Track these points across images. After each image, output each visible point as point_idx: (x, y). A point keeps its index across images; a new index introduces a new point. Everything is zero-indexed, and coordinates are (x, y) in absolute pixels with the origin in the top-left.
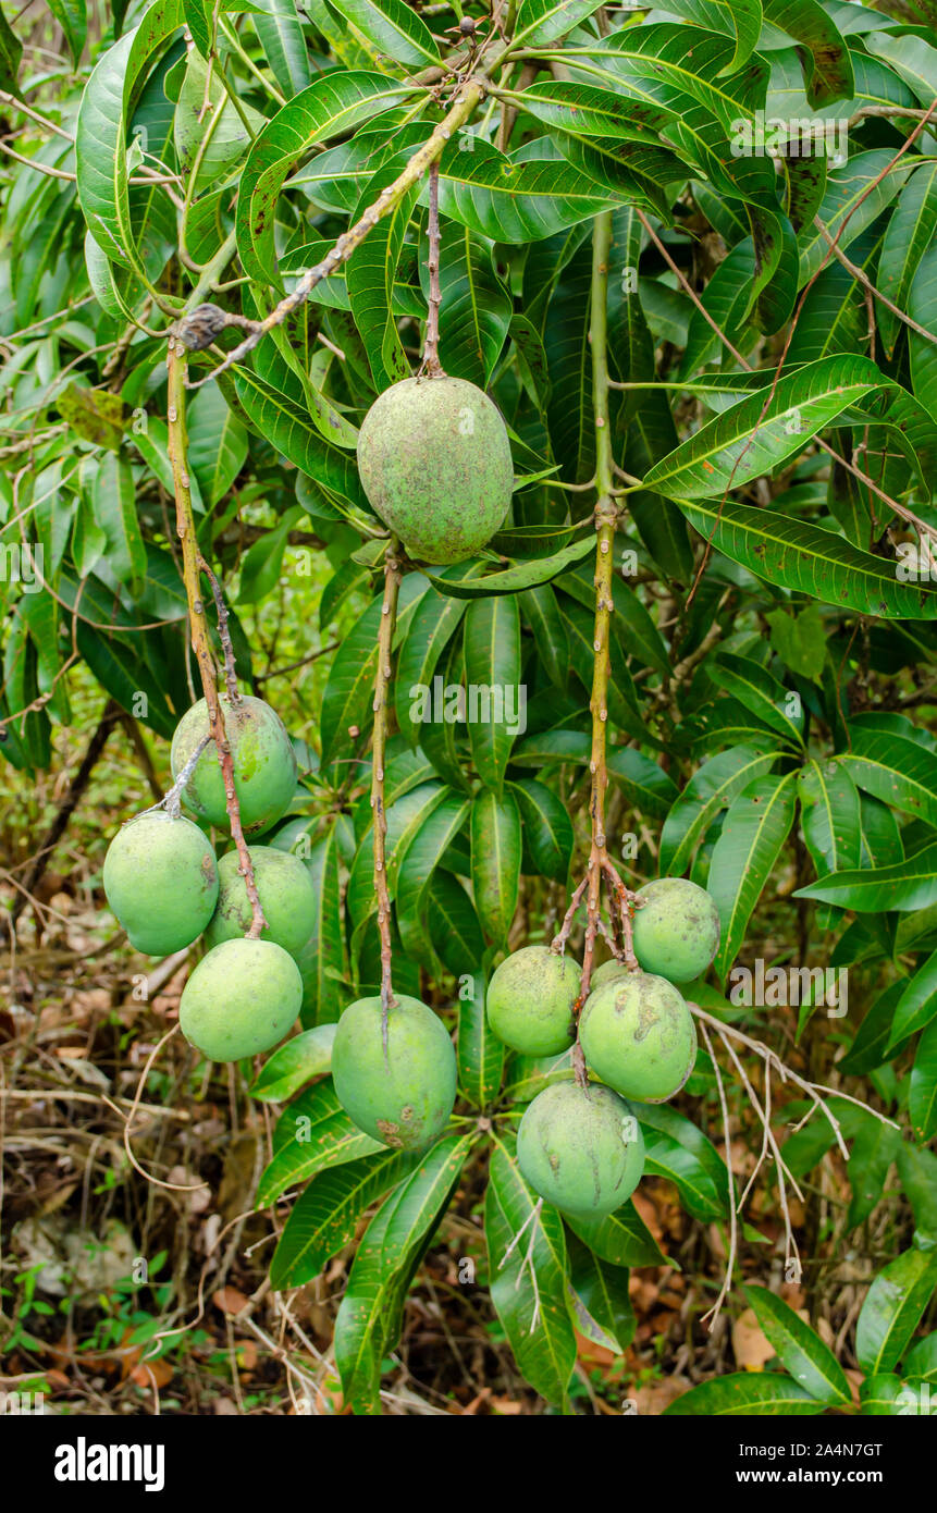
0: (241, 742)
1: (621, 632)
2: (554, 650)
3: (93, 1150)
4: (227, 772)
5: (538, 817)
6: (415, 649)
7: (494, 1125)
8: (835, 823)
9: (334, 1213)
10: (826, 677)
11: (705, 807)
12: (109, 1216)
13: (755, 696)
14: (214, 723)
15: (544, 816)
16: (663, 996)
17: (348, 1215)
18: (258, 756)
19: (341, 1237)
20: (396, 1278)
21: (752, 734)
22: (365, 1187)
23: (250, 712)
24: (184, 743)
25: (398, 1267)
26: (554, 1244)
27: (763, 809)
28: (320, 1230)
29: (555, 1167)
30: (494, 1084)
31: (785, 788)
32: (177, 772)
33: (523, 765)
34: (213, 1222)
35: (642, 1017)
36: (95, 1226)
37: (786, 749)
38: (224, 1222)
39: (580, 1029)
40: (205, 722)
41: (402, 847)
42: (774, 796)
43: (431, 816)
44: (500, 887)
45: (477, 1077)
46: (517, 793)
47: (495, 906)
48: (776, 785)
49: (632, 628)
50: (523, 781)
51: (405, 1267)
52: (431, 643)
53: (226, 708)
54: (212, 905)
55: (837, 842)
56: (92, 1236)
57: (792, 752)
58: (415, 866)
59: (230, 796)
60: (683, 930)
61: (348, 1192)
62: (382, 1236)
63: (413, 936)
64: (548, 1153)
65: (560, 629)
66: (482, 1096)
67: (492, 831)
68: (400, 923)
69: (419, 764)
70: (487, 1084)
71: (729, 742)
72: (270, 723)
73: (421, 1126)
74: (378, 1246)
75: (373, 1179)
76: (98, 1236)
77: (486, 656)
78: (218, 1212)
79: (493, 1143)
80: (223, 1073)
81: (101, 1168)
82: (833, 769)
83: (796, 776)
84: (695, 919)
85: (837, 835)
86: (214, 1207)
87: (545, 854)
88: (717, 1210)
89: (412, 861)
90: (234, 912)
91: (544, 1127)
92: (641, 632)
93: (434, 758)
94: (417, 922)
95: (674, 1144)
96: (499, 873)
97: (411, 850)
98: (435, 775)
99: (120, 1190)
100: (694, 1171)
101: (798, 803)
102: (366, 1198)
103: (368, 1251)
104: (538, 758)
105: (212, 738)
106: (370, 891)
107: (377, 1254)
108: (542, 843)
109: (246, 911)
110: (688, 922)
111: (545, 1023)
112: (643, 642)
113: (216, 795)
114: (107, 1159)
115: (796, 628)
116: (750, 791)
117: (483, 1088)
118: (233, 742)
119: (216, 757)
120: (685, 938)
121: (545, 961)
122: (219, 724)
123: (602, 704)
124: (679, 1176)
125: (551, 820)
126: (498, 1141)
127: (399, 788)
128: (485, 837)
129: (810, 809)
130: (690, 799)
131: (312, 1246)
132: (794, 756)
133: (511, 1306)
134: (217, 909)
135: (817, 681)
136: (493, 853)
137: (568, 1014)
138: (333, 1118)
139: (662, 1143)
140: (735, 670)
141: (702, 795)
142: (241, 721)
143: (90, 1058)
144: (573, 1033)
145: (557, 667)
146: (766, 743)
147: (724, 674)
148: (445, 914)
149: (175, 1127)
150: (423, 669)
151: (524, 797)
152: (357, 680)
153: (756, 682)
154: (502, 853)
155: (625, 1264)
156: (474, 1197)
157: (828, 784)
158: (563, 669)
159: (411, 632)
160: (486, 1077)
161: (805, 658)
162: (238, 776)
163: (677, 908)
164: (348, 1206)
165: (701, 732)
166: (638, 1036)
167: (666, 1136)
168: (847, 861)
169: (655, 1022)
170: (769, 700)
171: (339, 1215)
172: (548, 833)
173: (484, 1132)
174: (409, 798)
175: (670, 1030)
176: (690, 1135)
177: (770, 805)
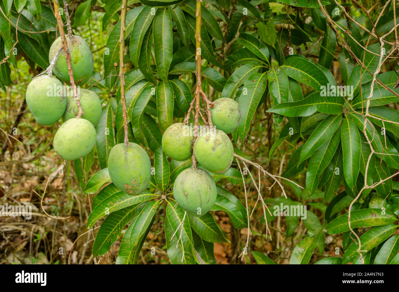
0: (74, 50)
1: (207, 27)
2: (184, 33)
3: (33, 229)
4: (68, 60)
5: (179, 91)
6: (136, 34)
7: (167, 197)
8: (280, 88)
9: (114, 229)
10: (276, 45)
11: (236, 85)
12: (39, 252)
13: (253, 47)
14: (63, 43)
15: (181, 91)
16: (222, 136)
17: (118, 229)
18: (79, 55)
19: (116, 237)
20: (135, 248)
21: (252, 60)
22: (124, 220)
23: (76, 40)
24: (53, 51)
25: (136, 244)
26: (188, 234)
27: (256, 84)
28: (109, 235)
29: (186, 196)
30: (167, 183)
31: (263, 77)
32: (51, 60)
33: (174, 74)
34: (75, 253)
35: (215, 142)
36: (34, 255)
37: (264, 65)
38: (79, 253)
39: (194, 149)
40: (61, 43)
41: (133, 103)
42: (259, 80)
43: (143, 92)
44: (167, 114)
45: (161, 181)
46: (172, 83)
47: (165, 121)
48: (260, 76)
49: (211, 25)
50: (174, 80)
51: (138, 244)
52: (141, 31)
53: (68, 39)
54: (64, 107)
55: (281, 94)
56: (33, 258)
57: (266, 66)
58: (137, 109)
59: (70, 68)
60: (228, 114)
61: (118, 222)
62: (130, 235)
63: (138, 133)
64: (184, 191)
65: (186, 26)
66: (163, 187)
67: (164, 96)
68: (133, 129)
69: (138, 74)
70: (164, 183)
71: (244, 63)
72: (83, 44)
73: (139, 186)
74: (129, 239)
75: (126, 217)
76: (35, 258)
77: (161, 35)
78: (76, 250)
79: (167, 203)
80: (77, 205)
81: (35, 235)
82: (279, 70)
83: (267, 73)
84: (232, 110)
85: (281, 91)
86: (75, 248)
87: (182, 104)
88: (243, 223)
89: (136, 107)
90: (72, 110)
91: (182, 183)
92: (214, 27)
93: (143, 72)
94: (139, 128)
95: (228, 201)
96: (166, 110)
97: (136, 103)
98: (144, 78)
99: (42, 241)
100: (235, 209)
101: (268, 81)
102: (124, 223)
103: (125, 240)
104: (179, 71)
105: (63, 48)
106: (122, 119)
107: (129, 242)
108: (181, 100)
109: (76, 109)
110: (230, 111)
111: (182, 148)
112: (214, 30)
113: (65, 68)
114: (38, 232)
115: (266, 28)
116: (251, 78)
117: (163, 185)
118: (70, 50)
119: (64, 55)
120: (229, 117)
121: (181, 127)
122: (65, 43)
123: (199, 36)
124: (230, 211)
125: (184, 92)
126: (168, 202)
127: (132, 83)
128: (161, 98)
129: (272, 83)
130: (230, 82)
131: (106, 241)
132: (266, 67)
133: (174, 257)
134: (66, 109)
135: (274, 46)
136: (164, 103)
137: (190, 144)
138: (112, 197)
139: (224, 201)
140: (246, 39)
141: (235, 81)
142: (73, 43)
143: (31, 202)
144: (192, 151)
145: (185, 39)
146: (257, 63)
147: (242, 40)
148: (149, 130)
149: (61, 223)
150: (139, 40)
151: (175, 85)
152: (116, 46)
153: (253, 42)
154: (167, 103)
155: (212, 242)
156: (162, 244)
157: (277, 75)
158: (187, 39)
159: (134, 27)
160: (164, 181)
161: (269, 38)
162: (72, 62)
163: (227, 106)
164: (118, 226)
165: (234, 61)
166: (214, 149)
167: (225, 198)
168: (284, 100)
169: (220, 144)
170: (257, 48)
171: (115, 230)
172: (183, 97)
173: (164, 200)
174: (135, 86)
175: (225, 147)
176: (233, 199)
177: (258, 83)
